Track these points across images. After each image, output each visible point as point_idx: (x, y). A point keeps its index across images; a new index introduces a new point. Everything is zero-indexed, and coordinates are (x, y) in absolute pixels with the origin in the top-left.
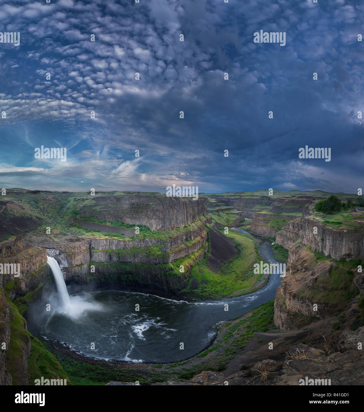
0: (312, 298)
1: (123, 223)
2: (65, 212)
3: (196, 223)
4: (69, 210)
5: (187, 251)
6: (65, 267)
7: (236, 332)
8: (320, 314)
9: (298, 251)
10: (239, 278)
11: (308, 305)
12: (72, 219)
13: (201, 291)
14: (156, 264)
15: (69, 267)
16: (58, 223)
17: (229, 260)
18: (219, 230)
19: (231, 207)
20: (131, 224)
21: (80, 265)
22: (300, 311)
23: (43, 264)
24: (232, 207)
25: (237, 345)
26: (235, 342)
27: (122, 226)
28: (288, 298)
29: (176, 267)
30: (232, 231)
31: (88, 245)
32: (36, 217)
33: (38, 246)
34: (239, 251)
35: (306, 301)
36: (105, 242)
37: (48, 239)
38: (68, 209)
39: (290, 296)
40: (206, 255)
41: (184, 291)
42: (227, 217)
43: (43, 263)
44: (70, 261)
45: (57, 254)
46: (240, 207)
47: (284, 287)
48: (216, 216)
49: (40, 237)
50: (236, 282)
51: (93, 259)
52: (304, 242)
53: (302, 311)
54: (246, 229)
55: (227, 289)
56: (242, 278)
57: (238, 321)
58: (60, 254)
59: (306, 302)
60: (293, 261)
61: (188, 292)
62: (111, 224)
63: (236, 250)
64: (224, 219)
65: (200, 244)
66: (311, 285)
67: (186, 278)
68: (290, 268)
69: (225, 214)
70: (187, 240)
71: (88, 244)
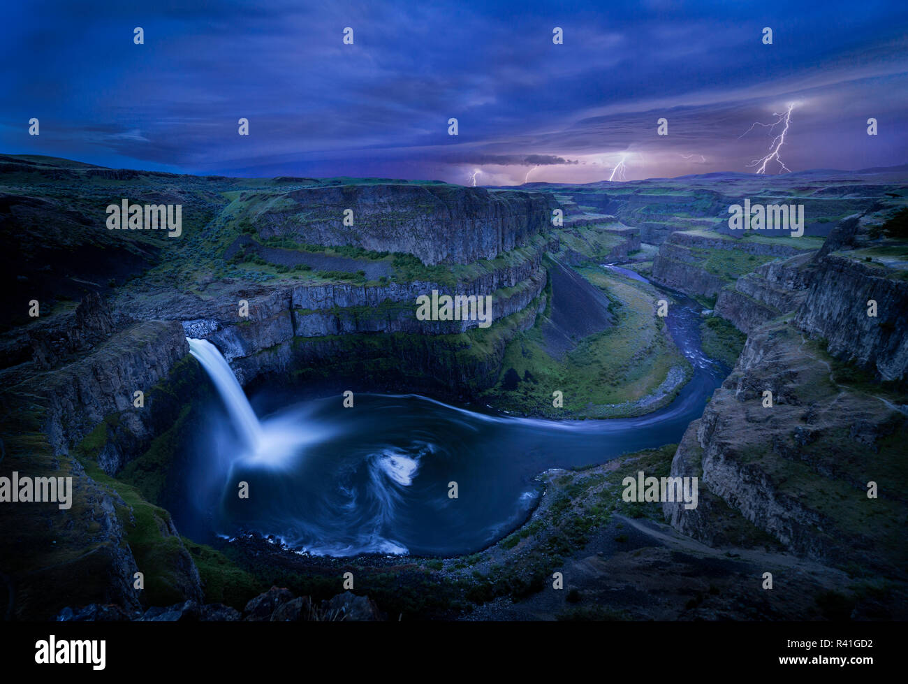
0: (784, 481)
1: (363, 250)
2: (219, 227)
3: (522, 249)
4: (231, 223)
5: (500, 309)
6: (238, 356)
7: (578, 499)
8: (792, 537)
9: (775, 344)
10: (605, 379)
11: (762, 494)
12: (241, 245)
13: (523, 395)
14: (435, 335)
15: (246, 354)
16: (204, 255)
17: (590, 336)
18: (573, 268)
19: (609, 216)
20: (380, 250)
21: (272, 346)
22: (736, 500)
23: (179, 359)
24: (613, 217)
25: (573, 531)
26: (572, 524)
27: (360, 257)
28: (711, 454)
29: (476, 343)
30: (606, 271)
31: (285, 301)
32: (136, 245)
33: (157, 318)
34: (616, 318)
35: (760, 481)
36: (323, 292)
37: (182, 296)
38: (228, 219)
39: (718, 450)
40: (540, 321)
41: (489, 393)
42: (596, 239)
43: (180, 357)
44: (248, 341)
45: (213, 329)
46: (633, 216)
47: (708, 425)
48: (572, 235)
49: (159, 295)
50: (597, 385)
51: (300, 330)
52: (806, 323)
53: (740, 504)
54: (641, 270)
55: (577, 398)
56: (613, 380)
57: (586, 474)
58: (219, 329)
59: (761, 485)
60: (753, 366)
61: (498, 396)
62: (336, 251)
63: (609, 316)
64: (589, 244)
65: (530, 295)
66: (791, 444)
67: (494, 366)
68: (740, 383)
69: (593, 233)
70: (500, 285)
71: (285, 299)
